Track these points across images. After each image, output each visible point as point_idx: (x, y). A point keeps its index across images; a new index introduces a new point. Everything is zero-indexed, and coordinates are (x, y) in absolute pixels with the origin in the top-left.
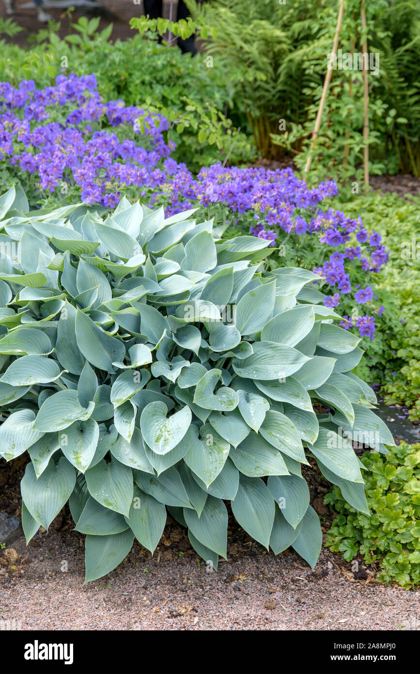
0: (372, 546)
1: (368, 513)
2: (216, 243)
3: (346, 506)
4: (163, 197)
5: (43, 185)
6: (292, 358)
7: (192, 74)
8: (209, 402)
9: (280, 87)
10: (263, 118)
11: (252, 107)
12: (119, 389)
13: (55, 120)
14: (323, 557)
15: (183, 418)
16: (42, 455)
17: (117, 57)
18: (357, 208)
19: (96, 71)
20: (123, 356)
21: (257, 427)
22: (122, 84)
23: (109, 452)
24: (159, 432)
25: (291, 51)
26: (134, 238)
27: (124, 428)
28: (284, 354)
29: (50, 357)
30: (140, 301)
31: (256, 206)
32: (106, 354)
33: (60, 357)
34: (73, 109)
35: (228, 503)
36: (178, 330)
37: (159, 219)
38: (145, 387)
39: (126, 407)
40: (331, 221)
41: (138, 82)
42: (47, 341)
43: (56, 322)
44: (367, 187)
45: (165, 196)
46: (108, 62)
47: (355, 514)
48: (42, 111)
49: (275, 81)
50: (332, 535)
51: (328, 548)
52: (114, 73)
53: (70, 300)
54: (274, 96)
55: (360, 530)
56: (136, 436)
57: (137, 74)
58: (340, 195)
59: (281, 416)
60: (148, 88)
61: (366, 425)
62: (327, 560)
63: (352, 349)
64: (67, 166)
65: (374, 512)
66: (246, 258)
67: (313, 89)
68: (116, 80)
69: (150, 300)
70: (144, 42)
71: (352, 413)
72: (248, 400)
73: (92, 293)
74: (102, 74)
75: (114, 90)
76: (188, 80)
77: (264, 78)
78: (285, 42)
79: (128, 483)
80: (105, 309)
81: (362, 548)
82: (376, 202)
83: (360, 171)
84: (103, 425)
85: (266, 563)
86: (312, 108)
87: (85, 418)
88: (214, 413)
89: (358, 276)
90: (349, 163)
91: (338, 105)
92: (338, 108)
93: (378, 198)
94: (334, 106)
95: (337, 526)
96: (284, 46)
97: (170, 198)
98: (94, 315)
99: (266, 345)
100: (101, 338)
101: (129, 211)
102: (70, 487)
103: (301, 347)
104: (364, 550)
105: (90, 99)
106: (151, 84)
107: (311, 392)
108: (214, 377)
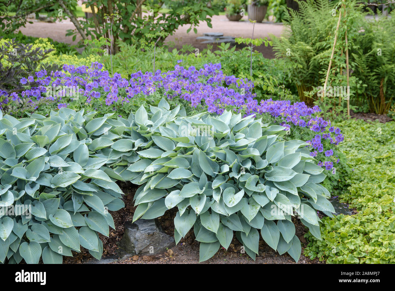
0: (323, 254)
1: (321, 240)
2: (262, 128)
3: (313, 238)
4: (243, 111)
5: (192, 105)
6: (290, 173)
7: (268, 65)
8: (252, 188)
9: (310, 72)
10: (303, 86)
11: (298, 81)
12: (216, 183)
13: (202, 82)
14: (301, 258)
15: (241, 194)
16: (183, 208)
17: (234, 58)
18: (343, 125)
19: (224, 64)
20: (218, 170)
21: (272, 200)
22: (236, 69)
23: (210, 208)
24: (230, 199)
25: (314, 55)
26: (227, 125)
27: (216, 197)
28: (287, 172)
29: (188, 169)
30: (227, 148)
31: (282, 114)
32: (212, 169)
33: (193, 170)
34: (210, 77)
35: (259, 231)
36: (243, 161)
37: (238, 118)
38: (226, 182)
39: (218, 189)
40: (316, 121)
41: (242, 68)
42: (187, 163)
43: (192, 156)
44: (349, 116)
45: (244, 110)
46: (230, 60)
47: (316, 241)
48: (196, 78)
49: (308, 69)
50: (306, 250)
51: (304, 255)
52: (232, 65)
53: (198, 147)
54: (307, 76)
55: (318, 247)
56: (221, 200)
57: (242, 65)
58: (336, 120)
59: (284, 196)
60: (247, 71)
61: (323, 204)
62: (303, 260)
63: (319, 173)
64: (203, 98)
65: (324, 239)
66: (275, 134)
67: (324, 71)
68: (233, 68)
69: (231, 148)
70: (247, 51)
71: (316, 198)
72: (270, 190)
73: (207, 144)
74: (227, 65)
75: (231, 72)
76: (266, 68)
77: (301, 67)
78: (312, 52)
79: (217, 219)
80: (212, 151)
81: (318, 255)
82: (352, 123)
83: (346, 109)
84: (209, 197)
85: (277, 260)
86: (323, 80)
87: (201, 193)
88: (255, 193)
89: (330, 147)
90: (341, 106)
91: (335, 78)
92: (335, 80)
93: (354, 121)
94: (333, 79)
95: (309, 247)
96: (312, 53)
97: (246, 111)
98: (207, 153)
99: (279, 168)
100: (209, 162)
101: (227, 114)
102: (193, 221)
103: (295, 169)
104: (319, 256)
105: (218, 74)
106: (248, 69)
107: (298, 188)
108: (256, 179)
